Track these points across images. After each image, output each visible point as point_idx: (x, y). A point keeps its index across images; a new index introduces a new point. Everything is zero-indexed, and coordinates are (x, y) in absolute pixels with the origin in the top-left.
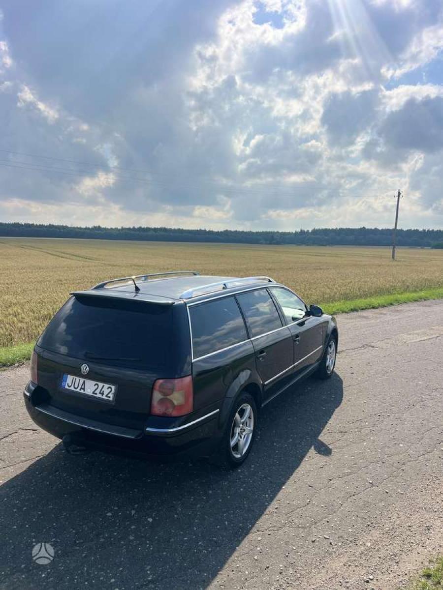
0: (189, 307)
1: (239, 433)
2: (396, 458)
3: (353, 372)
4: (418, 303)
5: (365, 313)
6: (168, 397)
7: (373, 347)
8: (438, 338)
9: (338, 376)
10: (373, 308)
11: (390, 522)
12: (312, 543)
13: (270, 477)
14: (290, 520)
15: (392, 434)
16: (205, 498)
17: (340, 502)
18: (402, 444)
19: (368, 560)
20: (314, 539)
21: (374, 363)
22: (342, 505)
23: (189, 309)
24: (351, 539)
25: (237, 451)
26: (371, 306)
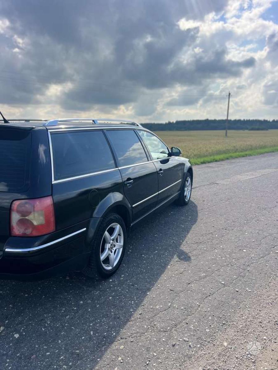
0: (50, 132)
1: (109, 249)
2: (242, 261)
3: (204, 200)
4: (245, 158)
5: (211, 165)
6: (27, 218)
7: (217, 184)
8: (261, 177)
9: (194, 203)
10: (216, 161)
11: (243, 319)
12: (172, 347)
13: (137, 284)
14: (152, 324)
15: (236, 242)
16: (75, 308)
17: (198, 303)
18: (245, 249)
19: (225, 362)
20: (174, 343)
21: (219, 194)
22: (199, 306)
23: (51, 134)
24: (209, 340)
25: (109, 264)
26: (215, 160)
